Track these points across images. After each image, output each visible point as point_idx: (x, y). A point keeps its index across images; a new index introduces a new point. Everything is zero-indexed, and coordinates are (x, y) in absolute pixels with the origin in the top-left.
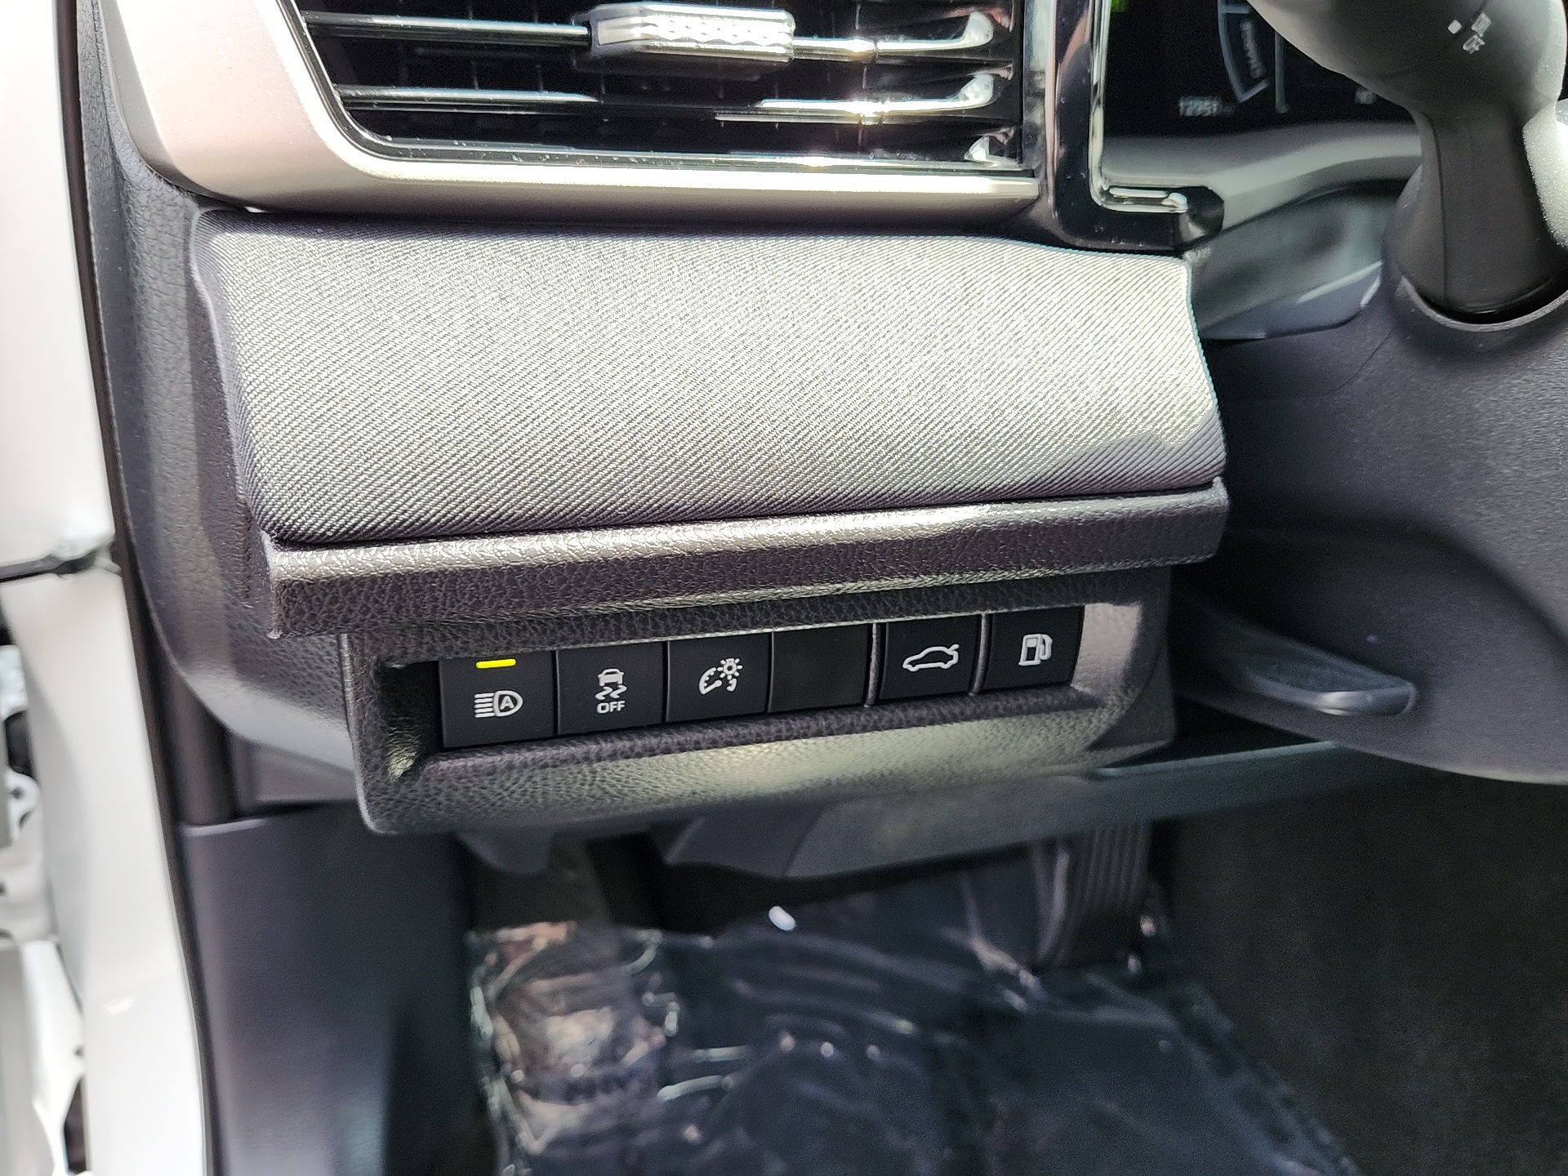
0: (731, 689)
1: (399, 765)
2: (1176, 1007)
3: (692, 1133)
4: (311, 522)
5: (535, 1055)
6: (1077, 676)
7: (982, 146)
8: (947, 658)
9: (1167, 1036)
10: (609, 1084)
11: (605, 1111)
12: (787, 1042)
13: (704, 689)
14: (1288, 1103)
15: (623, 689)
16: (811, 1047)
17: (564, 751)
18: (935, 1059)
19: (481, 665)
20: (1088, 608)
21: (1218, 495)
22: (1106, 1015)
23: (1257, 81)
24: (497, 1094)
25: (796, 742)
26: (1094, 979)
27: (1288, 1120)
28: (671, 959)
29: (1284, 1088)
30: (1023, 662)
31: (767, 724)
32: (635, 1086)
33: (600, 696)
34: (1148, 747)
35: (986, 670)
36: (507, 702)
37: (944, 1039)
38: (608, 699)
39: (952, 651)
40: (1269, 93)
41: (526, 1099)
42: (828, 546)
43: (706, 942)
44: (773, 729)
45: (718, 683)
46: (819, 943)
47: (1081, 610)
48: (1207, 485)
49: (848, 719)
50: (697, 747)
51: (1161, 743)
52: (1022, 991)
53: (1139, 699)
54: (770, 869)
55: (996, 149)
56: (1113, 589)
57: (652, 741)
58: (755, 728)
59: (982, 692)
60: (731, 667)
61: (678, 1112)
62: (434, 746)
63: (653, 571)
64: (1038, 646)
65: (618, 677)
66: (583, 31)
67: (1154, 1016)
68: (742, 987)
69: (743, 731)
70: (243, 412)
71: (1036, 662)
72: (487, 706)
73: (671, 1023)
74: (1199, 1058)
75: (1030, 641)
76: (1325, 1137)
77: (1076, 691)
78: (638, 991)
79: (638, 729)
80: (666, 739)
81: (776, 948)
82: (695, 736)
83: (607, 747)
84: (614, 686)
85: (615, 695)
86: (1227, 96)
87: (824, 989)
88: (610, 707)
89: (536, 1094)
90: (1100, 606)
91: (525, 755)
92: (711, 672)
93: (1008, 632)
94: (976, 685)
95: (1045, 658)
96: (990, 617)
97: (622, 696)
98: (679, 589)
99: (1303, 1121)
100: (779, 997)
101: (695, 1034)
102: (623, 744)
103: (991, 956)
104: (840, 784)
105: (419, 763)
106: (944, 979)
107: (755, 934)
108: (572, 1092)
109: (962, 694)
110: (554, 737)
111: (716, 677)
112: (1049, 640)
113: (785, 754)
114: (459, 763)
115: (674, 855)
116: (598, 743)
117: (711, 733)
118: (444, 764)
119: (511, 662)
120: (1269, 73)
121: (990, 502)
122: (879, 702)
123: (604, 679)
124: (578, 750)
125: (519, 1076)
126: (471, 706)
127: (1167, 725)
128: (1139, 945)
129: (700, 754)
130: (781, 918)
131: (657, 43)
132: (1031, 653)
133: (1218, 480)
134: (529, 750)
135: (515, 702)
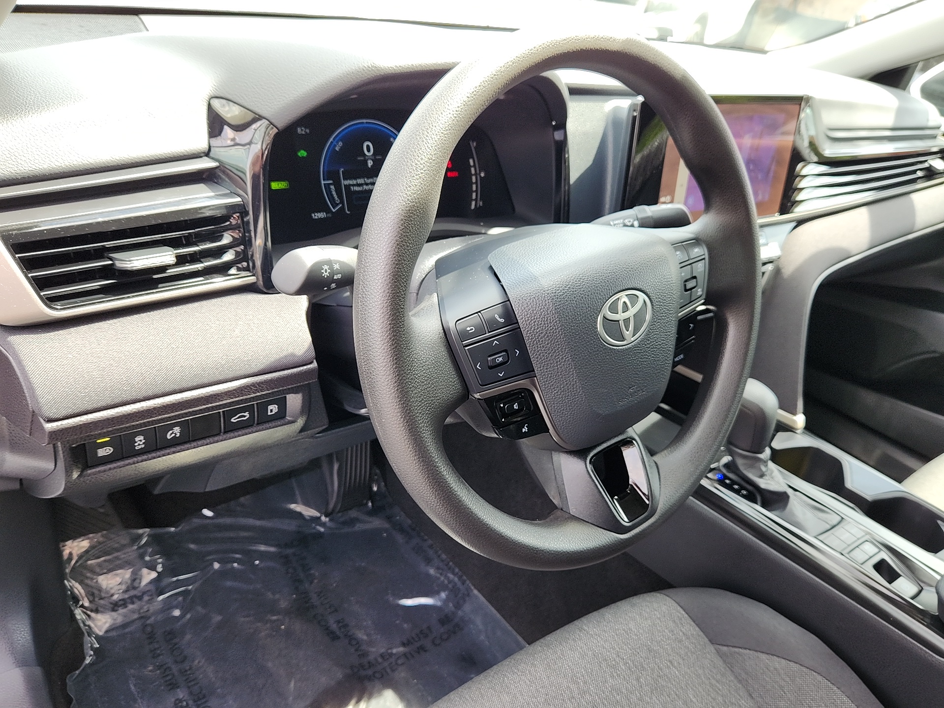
0: (177, 436)
1: (75, 475)
2: (389, 518)
3: (177, 613)
4: (52, 415)
5: (95, 593)
6: (287, 415)
7: (235, 269)
8: (245, 416)
9: (386, 530)
10: (132, 599)
11: (133, 612)
12: (216, 566)
13: (169, 437)
14: (431, 547)
15: (144, 441)
16: (229, 566)
17: (127, 462)
18: (286, 560)
19: (98, 441)
20: (288, 396)
21: (315, 365)
22: (359, 527)
23: (338, 204)
24: (79, 614)
25: (200, 448)
26: (353, 513)
27: (431, 553)
28: (155, 540)
29: (430, 542)
30: (269, 414)
31: (190, 444)
32: (146, 598)
33: (136, 444)
34: (321, 429)
35: (258, 417)
36: (108, 451)
37: (289, 551)
38: (139, 445)
39: (247, 414)
40: (343, 208)
41: (93, 615)
42: (202, 397)
43: (173, 529)
44: (192, 445)
45: (173, 435)
46: (228, 521)
47: (285, 397)
48: (311, 363)
49: (216, 438)
50: (169, 454)
51: (324, 427)
52: (323, 525)
53: (308, 418)
54: (198, 489)
55: (239, 269)
56: (294, 391)
57: (154, 455)
58: (187, 446)
59: (258, 424)
60: (177, 430)
61: (168, 605)
62: (86, 466)
63: (152, 412)
64: (273, 409)
65: (142, 438)
66: (110, 262)
67: (376, 523)
68: (192, 546)
69: (183, 447)
70: (32, 389)
71: (273, 413)
72: (102, 452)
73: (160, 568)
74: (400, 538)
75: (270, 407)
76: (444, 556)
77: (288, 419)
78: (142, 556)
79: (149, 452)
80: (158, 453)
81: (207, 527)
82: (168, 451)
83: (140, 459)
84: (141, 441)
85: (141, 443)
86: (328, 210)
87: (231, 540)
88: (140, 447)
89: (97, 611)
90: (291, 395)
91: (114, 465)
92: (171, 432)
93: (263, 407)
94: (256, 422)
95: (276, 411)
96: (257, 404)
97: (144, 443)
98: (160, 415)
99: (436, 552)
100: (211, 547)
101: (171, 570)
102: (145, 457)
103: (309, 512)
104: (217, 456)
105: (82, 472)
106: (289, 526)
107: (196, 521)
108: (115, 607)
109: (252, 426)
110: (122, 458)
111: (173, 433)
112: (277, 406)
113: (197, 452)
114: (94, 470)
115: (157, 491)
116: (136, 458)
117: (173, 449)
118: (89, 472)
119: (108, 439)
120: (342, 202)
121: (248, 377)
122: (225, 432)
123: (137, 439)
124: (130, 461)
125: (87, 604)
126: (96, 453)
127: (325, 422)
128: (372, 496)
129: (170, 456)
130: (207, 512)
131: (135, 268)
132: (271, 411)
133: (315, 361)
134: (115, 463)
135: (110, 450)
